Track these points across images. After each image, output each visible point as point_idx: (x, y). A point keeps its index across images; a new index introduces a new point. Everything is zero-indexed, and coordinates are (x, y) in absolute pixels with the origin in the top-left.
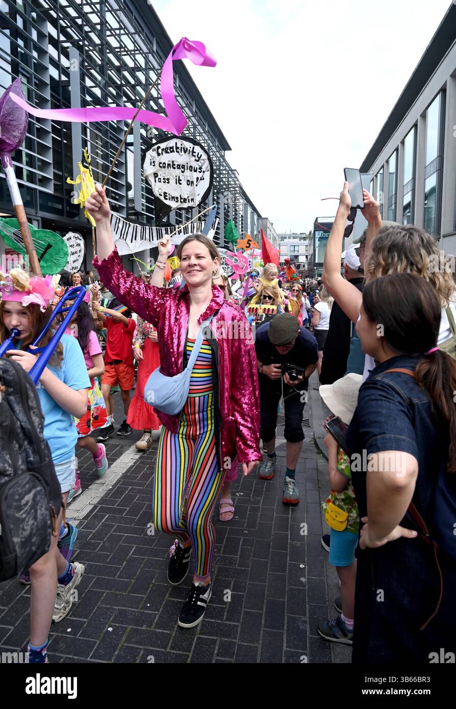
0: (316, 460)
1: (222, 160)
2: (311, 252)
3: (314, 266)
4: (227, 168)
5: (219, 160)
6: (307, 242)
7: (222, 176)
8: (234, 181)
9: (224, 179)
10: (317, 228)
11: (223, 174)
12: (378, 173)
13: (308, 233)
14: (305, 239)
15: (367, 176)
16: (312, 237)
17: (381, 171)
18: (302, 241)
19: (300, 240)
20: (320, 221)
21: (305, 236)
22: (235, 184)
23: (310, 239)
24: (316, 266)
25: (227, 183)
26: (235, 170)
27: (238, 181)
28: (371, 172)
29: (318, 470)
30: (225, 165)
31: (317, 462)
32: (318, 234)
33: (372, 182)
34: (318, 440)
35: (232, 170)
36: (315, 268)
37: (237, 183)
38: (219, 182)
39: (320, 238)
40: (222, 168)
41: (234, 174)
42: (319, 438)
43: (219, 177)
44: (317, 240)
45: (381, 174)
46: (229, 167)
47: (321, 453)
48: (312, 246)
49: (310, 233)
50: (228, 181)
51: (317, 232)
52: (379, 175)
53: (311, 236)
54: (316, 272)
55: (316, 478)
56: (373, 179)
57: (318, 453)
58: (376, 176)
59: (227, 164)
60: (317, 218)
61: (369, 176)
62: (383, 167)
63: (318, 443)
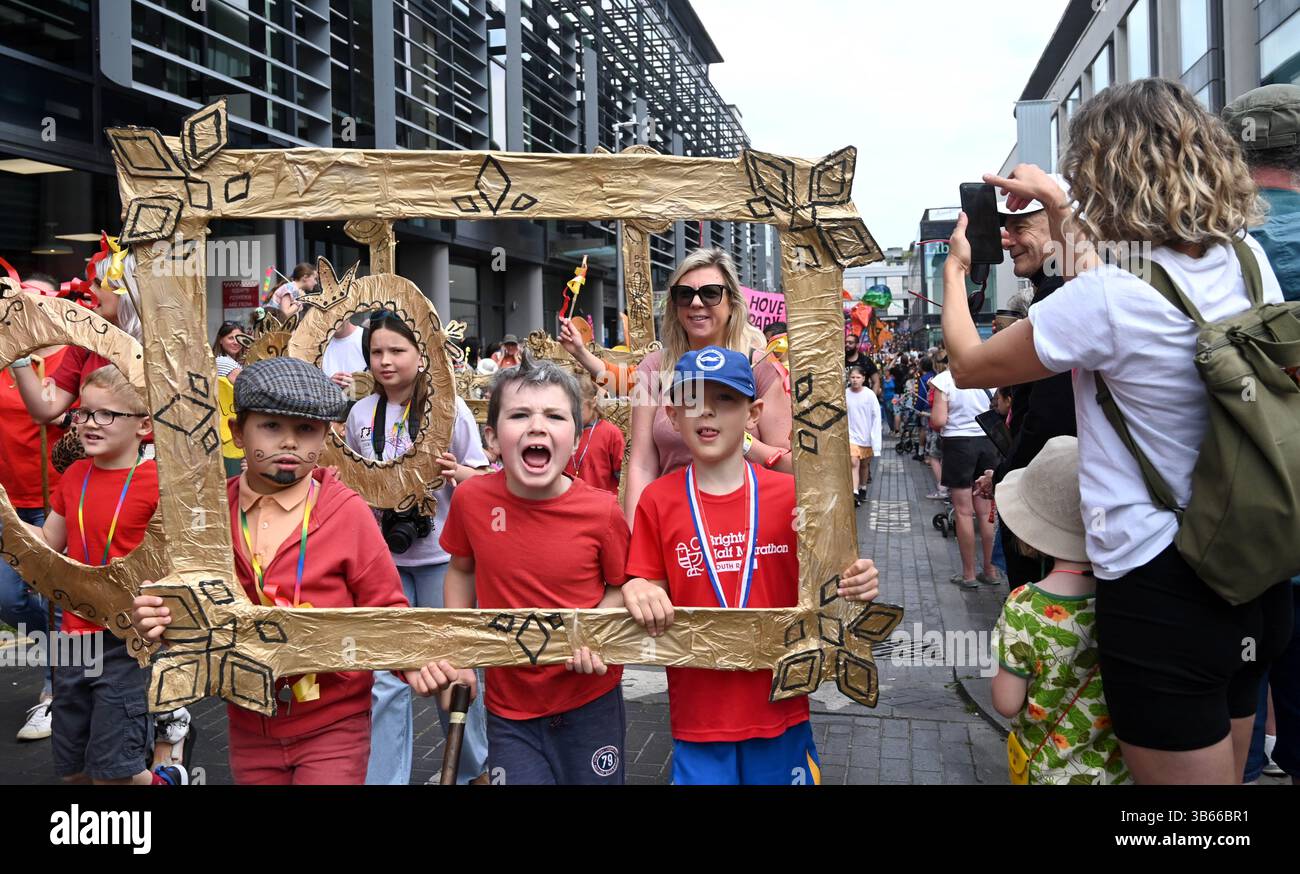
0: (965, 725)
1: (702, 84)
2: (917, 289)
3: (926, 323)
4: (714, 100)
5: (697, 83)
6: (905, 268)
7: (703, 119)
8: (733, 131)
9: (708, 127)
10: (927, 234)
11: (705, 115)
12: (1067, 98)
13: (907, 248)
14: (899, 261)
15: (1042, 106)
16: (916, 255)
17: (1075, 95)
18: (894, 266)
19: (889, 264)
20: (933, 217)
21: (900, 255)
22: (734, 136)
23: (913, 260)
24: (930, 323)
25: (714, 134)
26: (733, 106)
27: (740, 129)
28: (1050, 97)
29: (970, 744)
30: (709, 94)
31: (966, 728)
32: (931, 249)
33: (1055, 120)
34: (965, 683)
35: (725, 107)
36: (928, 327)
37: (739, 133)
38: (697, 133)
39: (936, 255)
40: (702, 101)
41: (730, 114)
42: (968, 678)
43: (696, 120)
44: (929, 262)
45: (1074, 100)
46: (719, 98)
47: (976, 708)
48: (918, 279)
49: (912, 246)
50: (718, 130)
51: (928, 246)
52: (1070, 104)
53: (915, 253)
54: (931, 336)
55: (969, 762)
56: (1056, 114)
57: (968, 711)
58: (1064, 105)
59: (713, 92)
60: (927, 211)
61: (1047, 107)
62: (1078, 84)
63: (968, 689)
